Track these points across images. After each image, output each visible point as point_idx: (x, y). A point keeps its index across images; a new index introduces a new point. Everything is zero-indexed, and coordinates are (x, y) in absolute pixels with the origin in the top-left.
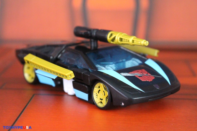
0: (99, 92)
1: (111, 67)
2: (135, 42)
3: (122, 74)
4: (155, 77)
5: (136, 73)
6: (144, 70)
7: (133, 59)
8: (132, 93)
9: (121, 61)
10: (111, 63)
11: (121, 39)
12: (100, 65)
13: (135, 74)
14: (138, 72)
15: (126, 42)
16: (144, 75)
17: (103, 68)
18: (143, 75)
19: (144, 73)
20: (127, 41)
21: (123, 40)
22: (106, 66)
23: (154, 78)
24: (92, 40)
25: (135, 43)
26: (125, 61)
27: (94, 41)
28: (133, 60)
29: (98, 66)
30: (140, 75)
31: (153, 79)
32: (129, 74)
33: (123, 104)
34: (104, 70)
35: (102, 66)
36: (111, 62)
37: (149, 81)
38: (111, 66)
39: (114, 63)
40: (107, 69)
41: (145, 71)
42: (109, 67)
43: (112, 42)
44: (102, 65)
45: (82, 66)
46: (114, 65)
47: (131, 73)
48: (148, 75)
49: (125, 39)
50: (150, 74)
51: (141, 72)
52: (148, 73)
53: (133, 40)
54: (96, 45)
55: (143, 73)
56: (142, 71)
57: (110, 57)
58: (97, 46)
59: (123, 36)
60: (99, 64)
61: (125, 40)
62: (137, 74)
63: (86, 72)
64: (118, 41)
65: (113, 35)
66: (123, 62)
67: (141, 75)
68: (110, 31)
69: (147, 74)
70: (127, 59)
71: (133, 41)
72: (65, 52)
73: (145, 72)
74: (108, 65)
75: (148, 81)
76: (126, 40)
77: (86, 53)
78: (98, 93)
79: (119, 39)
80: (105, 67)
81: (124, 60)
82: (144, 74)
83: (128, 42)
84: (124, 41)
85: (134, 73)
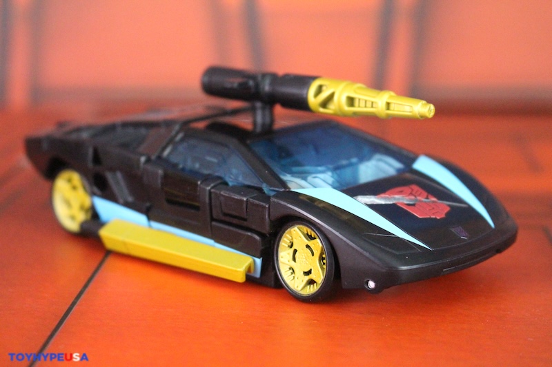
0: (294, 259)
1: (324, 181)
2: (392, 106)
3: (360, 198)
4: (449, 206)
5: (397, 196)
6: (415, 188)
7: (378, 156)
8: (397, 253)
9: (344, 162)
10: (320, 168)
11: (351, 101)
12: (293, 174)
13: (395, 199)
14: (400, 193)
15: (366, 107)
16: (420, 201)
17: (302, 182)
18: (417, 200)
19: (419, 195)
20: (369, 104)
21: (356, 103)
22: (310, 178)
23: (448, 209)
24: (258, 104)
25: (394, 110)
26: (356, 164)
27: (263, 109)
28: (380, 160)
29: (287, 178)
30: (407, 200)
31: (446, 211)
32: (378, 198)
33: (372, 284)
34: (307, 188)
35: (299, 177)
36: (320, 165)
37: (438, 218)
38: (321, 176)
39: (329, 169)
40: (315, 187)
41: (421, 190)
42: (317, 181)
43: (322, 110)
44: (297, 175)
45: (241, 179)
46: (330, 173)
47: (383, 195)
48: (429, 202)
49: (363, 100)
50: (435, 197)
51: (411, 194)
52: (430, 196)
53: (389, 101)
54: (268, 120)
55: (415, 196)
56: (412, 190)
57: (313, 153)
58: (272, 121)
59: (355, 92)
60: (289, 173)
61: (364, 102)
62: (399, 199)
63: (255, 195)
64: (340, 106)
65: (324, 88)
66: (351, 165)
67: (411, 200)
68: (314, 78)
69: (427, 198)
70: (363, 159)
71: (388, 104)
72: (182, 140)
73: (419, 193)
74: (314, 175)
75: (436, 219)
76: (366, 101)
77: (248, 142)
78: (293, 262)
79: (344, 100)
80: (305, 179)
81: (354, 160)
82: (419, 198)
83: (372, 107)
84: (359, 106)
85: (392, 196)
